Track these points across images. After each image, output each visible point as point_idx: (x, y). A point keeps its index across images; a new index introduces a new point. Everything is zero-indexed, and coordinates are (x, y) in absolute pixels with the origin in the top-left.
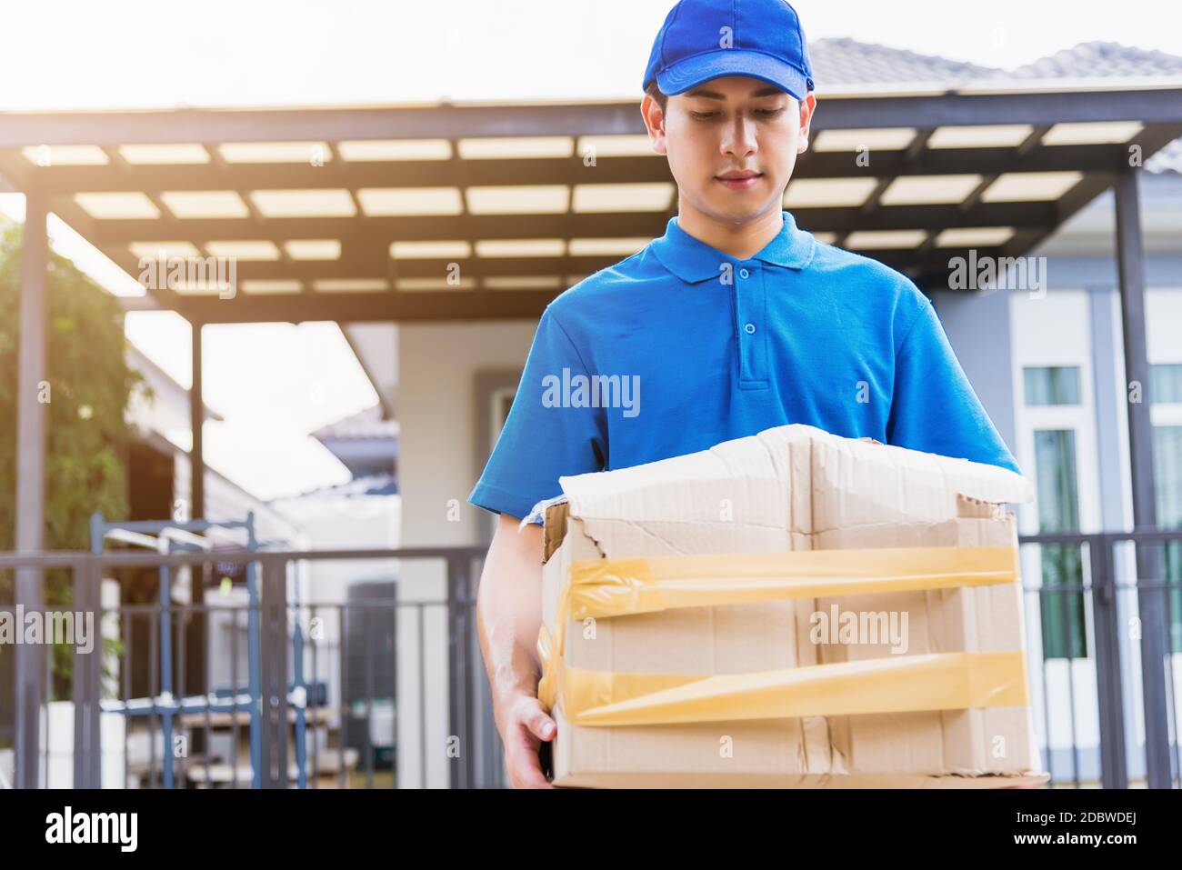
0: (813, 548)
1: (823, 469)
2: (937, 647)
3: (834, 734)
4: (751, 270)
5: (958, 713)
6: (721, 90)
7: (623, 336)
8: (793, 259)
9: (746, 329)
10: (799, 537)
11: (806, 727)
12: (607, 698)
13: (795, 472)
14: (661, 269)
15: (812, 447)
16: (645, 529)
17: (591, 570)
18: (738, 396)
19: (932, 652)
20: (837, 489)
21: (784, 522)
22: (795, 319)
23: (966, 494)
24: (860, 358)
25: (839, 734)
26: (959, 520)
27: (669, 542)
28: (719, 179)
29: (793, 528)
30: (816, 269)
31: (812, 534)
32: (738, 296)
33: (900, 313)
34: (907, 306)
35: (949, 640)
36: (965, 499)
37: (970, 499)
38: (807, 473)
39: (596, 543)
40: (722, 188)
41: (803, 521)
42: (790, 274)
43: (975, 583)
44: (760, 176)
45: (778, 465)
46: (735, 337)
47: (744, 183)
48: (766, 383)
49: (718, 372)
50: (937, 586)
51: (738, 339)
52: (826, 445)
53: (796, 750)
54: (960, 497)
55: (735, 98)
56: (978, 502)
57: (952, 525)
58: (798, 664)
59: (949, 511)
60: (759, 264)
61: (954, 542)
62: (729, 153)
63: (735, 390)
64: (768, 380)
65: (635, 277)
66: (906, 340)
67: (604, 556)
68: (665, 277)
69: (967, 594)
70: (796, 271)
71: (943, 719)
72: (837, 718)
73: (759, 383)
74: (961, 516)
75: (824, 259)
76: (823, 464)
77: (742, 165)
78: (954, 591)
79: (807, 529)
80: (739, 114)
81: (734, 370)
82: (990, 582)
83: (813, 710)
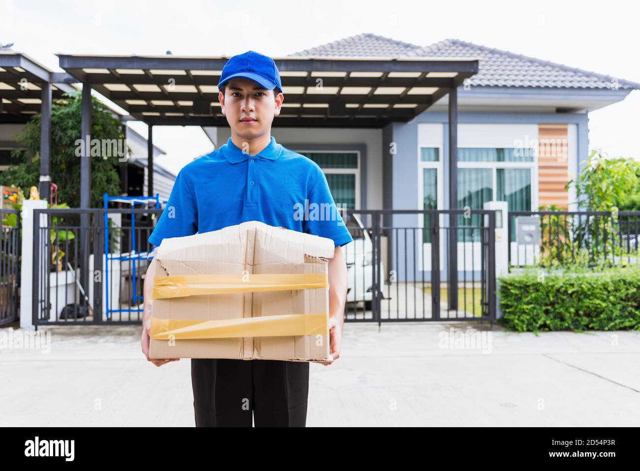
0: (253, 274)
1: (259, 241)
2: (295, 312)
3: (255, 342)
4: (255, 160)
5: (301, 337)
6: (242, 87)
7: (206, 183)
8: (272, 156)
9: (251, 183)
10: (248, 266)
11: (245, 340)
12: (166, 329)
13: (248, 241)
14: (223, 157)
15: (256, 231)
16: (185, 264)
17: (163, 280)
18: (245, 209)
19: (293, 314)
20: (263, 249)
21: (242, 261)
22: (270, 180)
23: (308, 254)
24: (293, 195)
25: (256, 343)
26: (305, 264)
27: (194, 269)
28: (241, 121)
29: (246, 263)
30: (281, 160)
31: (253, 265)
32: (249, 170)
33: (311, 178)
34: (314, 176)
35: (298, 309)
36: (307, 256)
37: (309, 256)
38: (254, 242)
39: (165, 269)
40: (242, 124)
41: (250, 260)
42: (270, 162)
43: (309, 288)
44: (256, 120)
45: (242, 239)
46: (246, 187)
47: (249, 122)
48: (256, 205)
49: (239, 199)
50: (290, 289)
51: (247, 188)
52: (261, 231)
53: (240, 348)
54: (305, 255)
55: (246, 90)
56: (312, 257)
57: (302, 266)
58: (252, 316)
59: (301, 260)
60: (258, 158)
61: (302, 272)
62: (243, 110)
63: (244, 206)
64: (257, 204)
65: (215, 159)
66: (312, 188)
67: (168, 275)
68: (223, 161)
69: (307, 293)
70: (272, 161)
71: (295, 339)
72: (256, 337)
73: (254, 205)
74: (305, 262)
75: (284, 156)
76: (259, 238)
77: (248, 115)
78: (302, 290)
79: (252, 263)
80: (248, 96)
81: (245, 199)
82: (315, 288)
83: (249, 334)
